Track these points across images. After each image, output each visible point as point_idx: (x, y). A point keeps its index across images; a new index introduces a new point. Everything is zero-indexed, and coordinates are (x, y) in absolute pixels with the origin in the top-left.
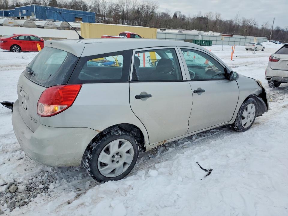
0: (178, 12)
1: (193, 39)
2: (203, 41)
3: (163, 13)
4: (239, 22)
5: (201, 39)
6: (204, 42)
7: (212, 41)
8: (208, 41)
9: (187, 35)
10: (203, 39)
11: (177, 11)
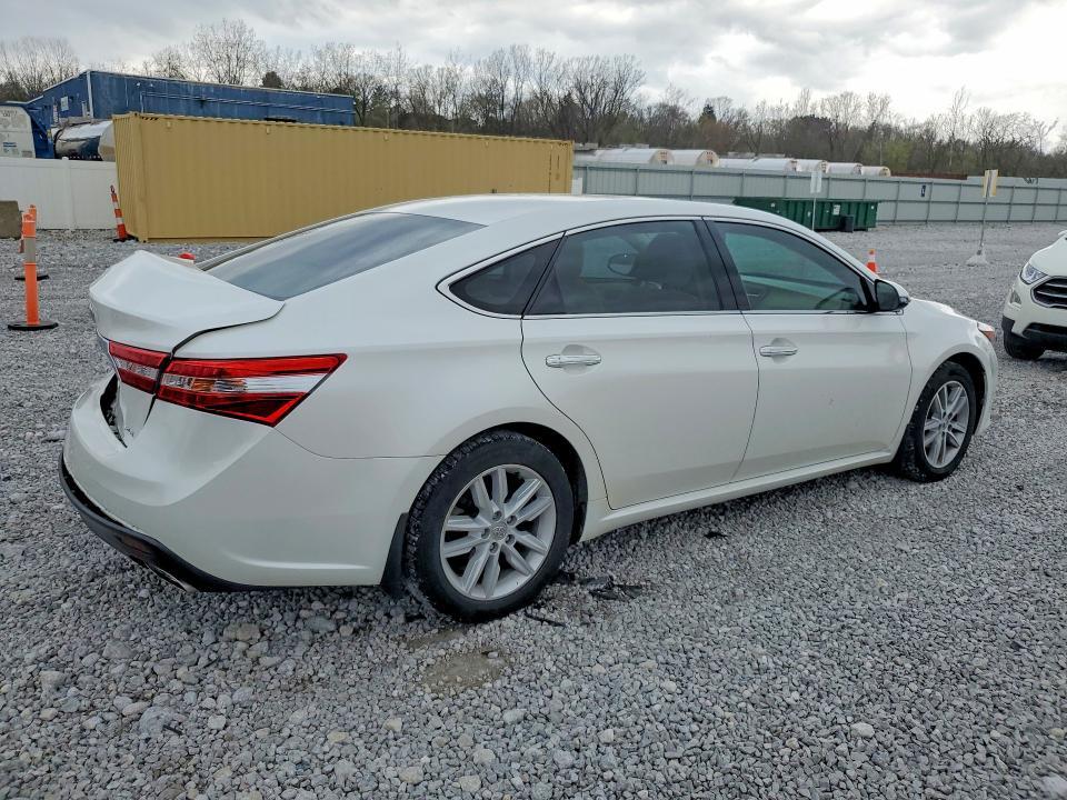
0: (719, 99)
1: (780, 196)
2: (832, 204)
3: (664, 106)
4: (966, 130)
5: (823, 196)
6: (836, 211)
7: (875, 204)
8: (858, 204)
9: (748, 175)
10: (833, 196)
11: (716, 96)
